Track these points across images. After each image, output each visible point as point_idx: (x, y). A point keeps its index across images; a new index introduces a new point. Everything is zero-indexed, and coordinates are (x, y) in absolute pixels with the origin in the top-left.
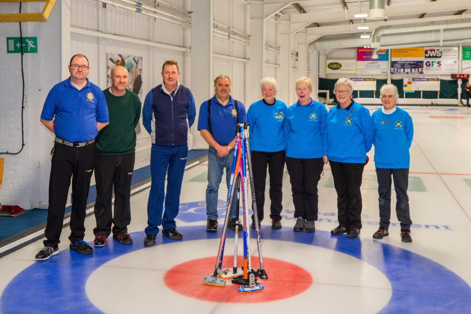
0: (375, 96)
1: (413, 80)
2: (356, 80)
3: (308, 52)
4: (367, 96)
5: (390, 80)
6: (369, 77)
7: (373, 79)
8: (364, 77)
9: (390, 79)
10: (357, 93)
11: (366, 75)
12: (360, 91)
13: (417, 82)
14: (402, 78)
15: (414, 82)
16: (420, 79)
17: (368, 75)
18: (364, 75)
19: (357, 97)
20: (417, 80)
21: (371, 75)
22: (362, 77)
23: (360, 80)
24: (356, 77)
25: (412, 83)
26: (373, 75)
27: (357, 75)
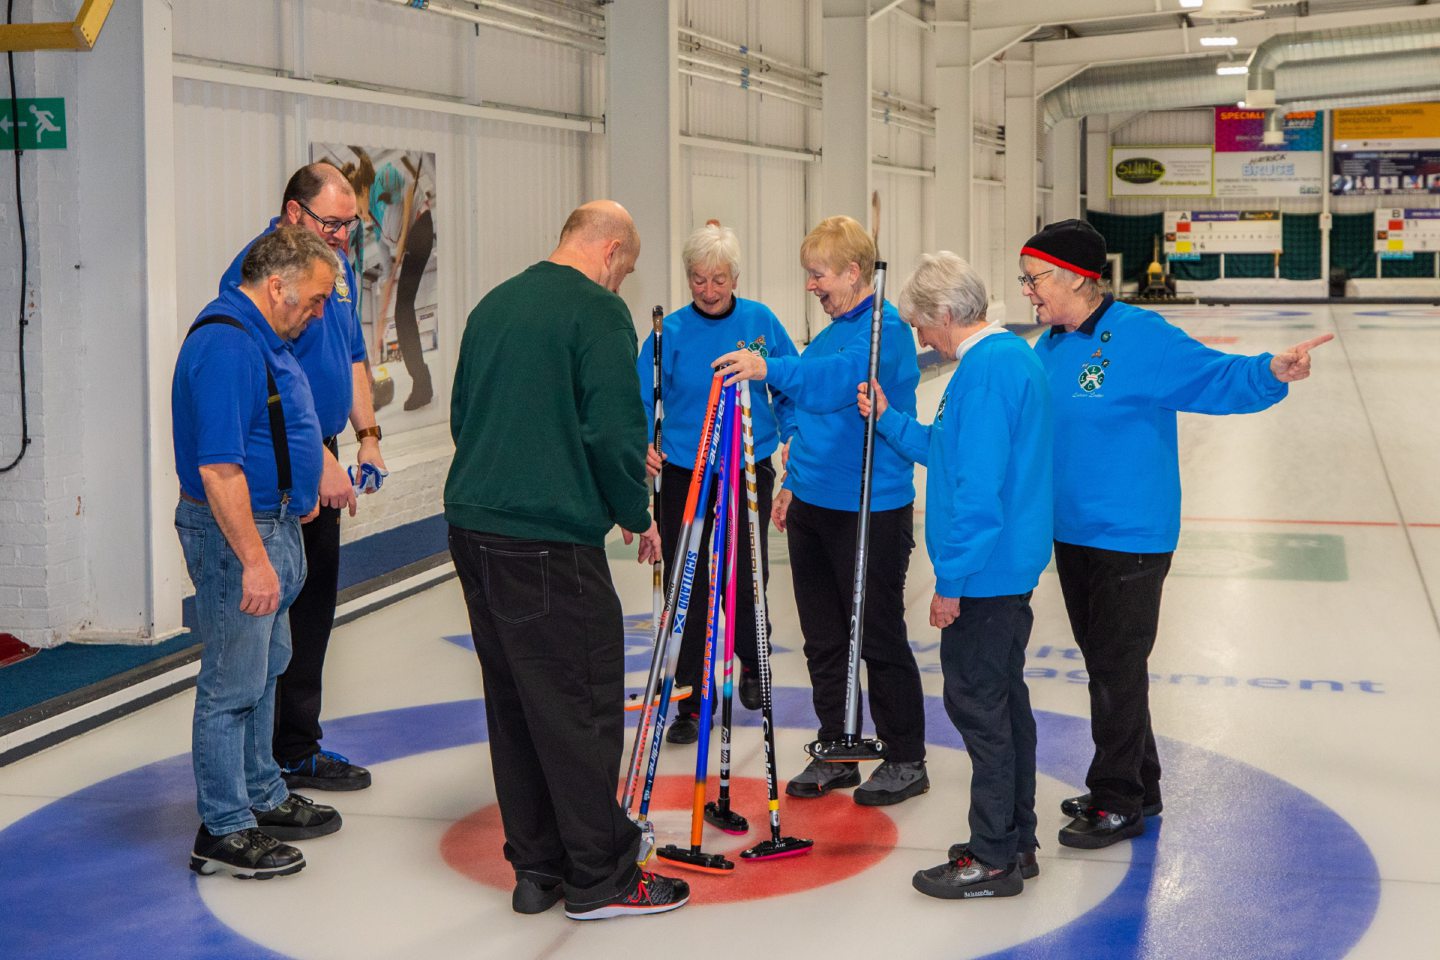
0: (1277, 271)
1: (1406, 217)
2: (1215, 216)
3: (1040, 123)
4: (1250, 273)
5: (1330, 216)
6: (1258, 207)
7: (1269, 212)
8: (1242, 208)
9: (1330, 212)
10: (1218, 262)
11: (1247, 201)
12: (1226, 255)
13: (1420, 222)
14: (1370, 210)
15: (1411, 222)
16: (1432, 211)
17: (1255, 200)
18: (1239, 201)
19: (1218, 276)
20: (1421, 214)
21: (1263, 200)
22: (1235, 207)
23: (1226, 216)
24: (1213, 207)
25: (1405, 225)
26: (1271, 200)
27: (1216, 201)
